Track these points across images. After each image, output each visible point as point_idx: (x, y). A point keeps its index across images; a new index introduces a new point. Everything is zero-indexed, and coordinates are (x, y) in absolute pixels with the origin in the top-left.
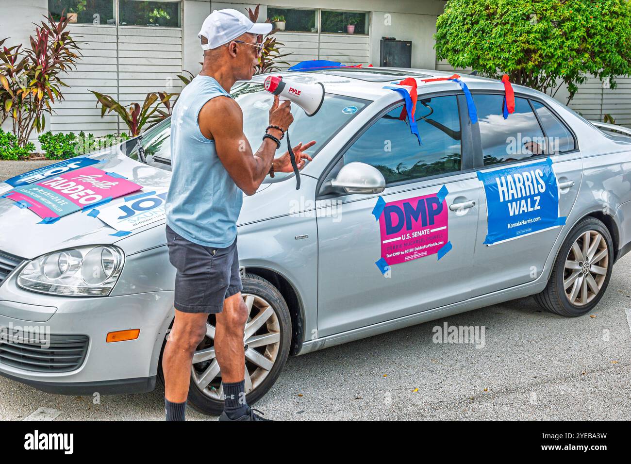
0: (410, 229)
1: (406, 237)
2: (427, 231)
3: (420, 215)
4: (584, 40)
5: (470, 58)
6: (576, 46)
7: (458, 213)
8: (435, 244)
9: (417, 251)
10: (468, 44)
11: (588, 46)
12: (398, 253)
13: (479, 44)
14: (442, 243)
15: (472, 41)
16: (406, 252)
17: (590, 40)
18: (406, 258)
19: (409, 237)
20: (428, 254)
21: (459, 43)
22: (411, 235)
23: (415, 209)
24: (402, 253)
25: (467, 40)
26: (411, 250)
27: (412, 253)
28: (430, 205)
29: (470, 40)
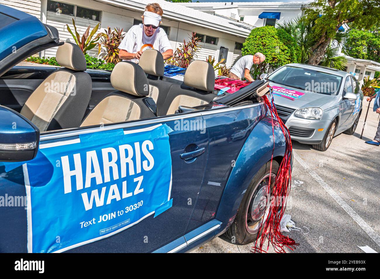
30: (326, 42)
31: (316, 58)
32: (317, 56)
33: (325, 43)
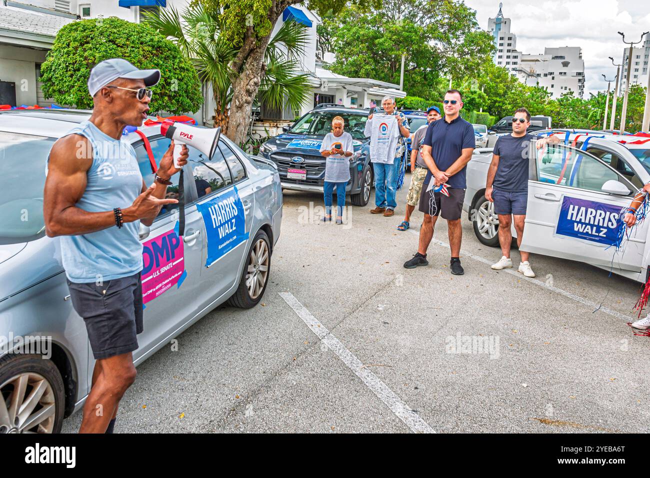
0: (159, 267)
1: (157, 274)
2: (170, 265)
3: (165, 251)
4: (163, 87)
5: (75, 98)
6: (159, 91)
7: (190, 244)
8: (176, 275)
9: (164, 285)
10: (73, 87)
11: (166, 91)
12: (151, 291)
13: (81, 87)
14: (181, 273)
15: (76, 84)
16: (157, 288)
17: (168, 87)
18: (157, 294)
19: (158, 274)
20: (172, 285)
21: (65, 86)
22: (160, 272)
23: (161, 247)
24: (154, 290)
25: (71, 83)
26: (160, 285)
27: (161, 288)
28: (171, 241)
29: (73, 83)
30: (260, 48)
31: (247, 85)
32: (247, 80)
33: (258, 50)
